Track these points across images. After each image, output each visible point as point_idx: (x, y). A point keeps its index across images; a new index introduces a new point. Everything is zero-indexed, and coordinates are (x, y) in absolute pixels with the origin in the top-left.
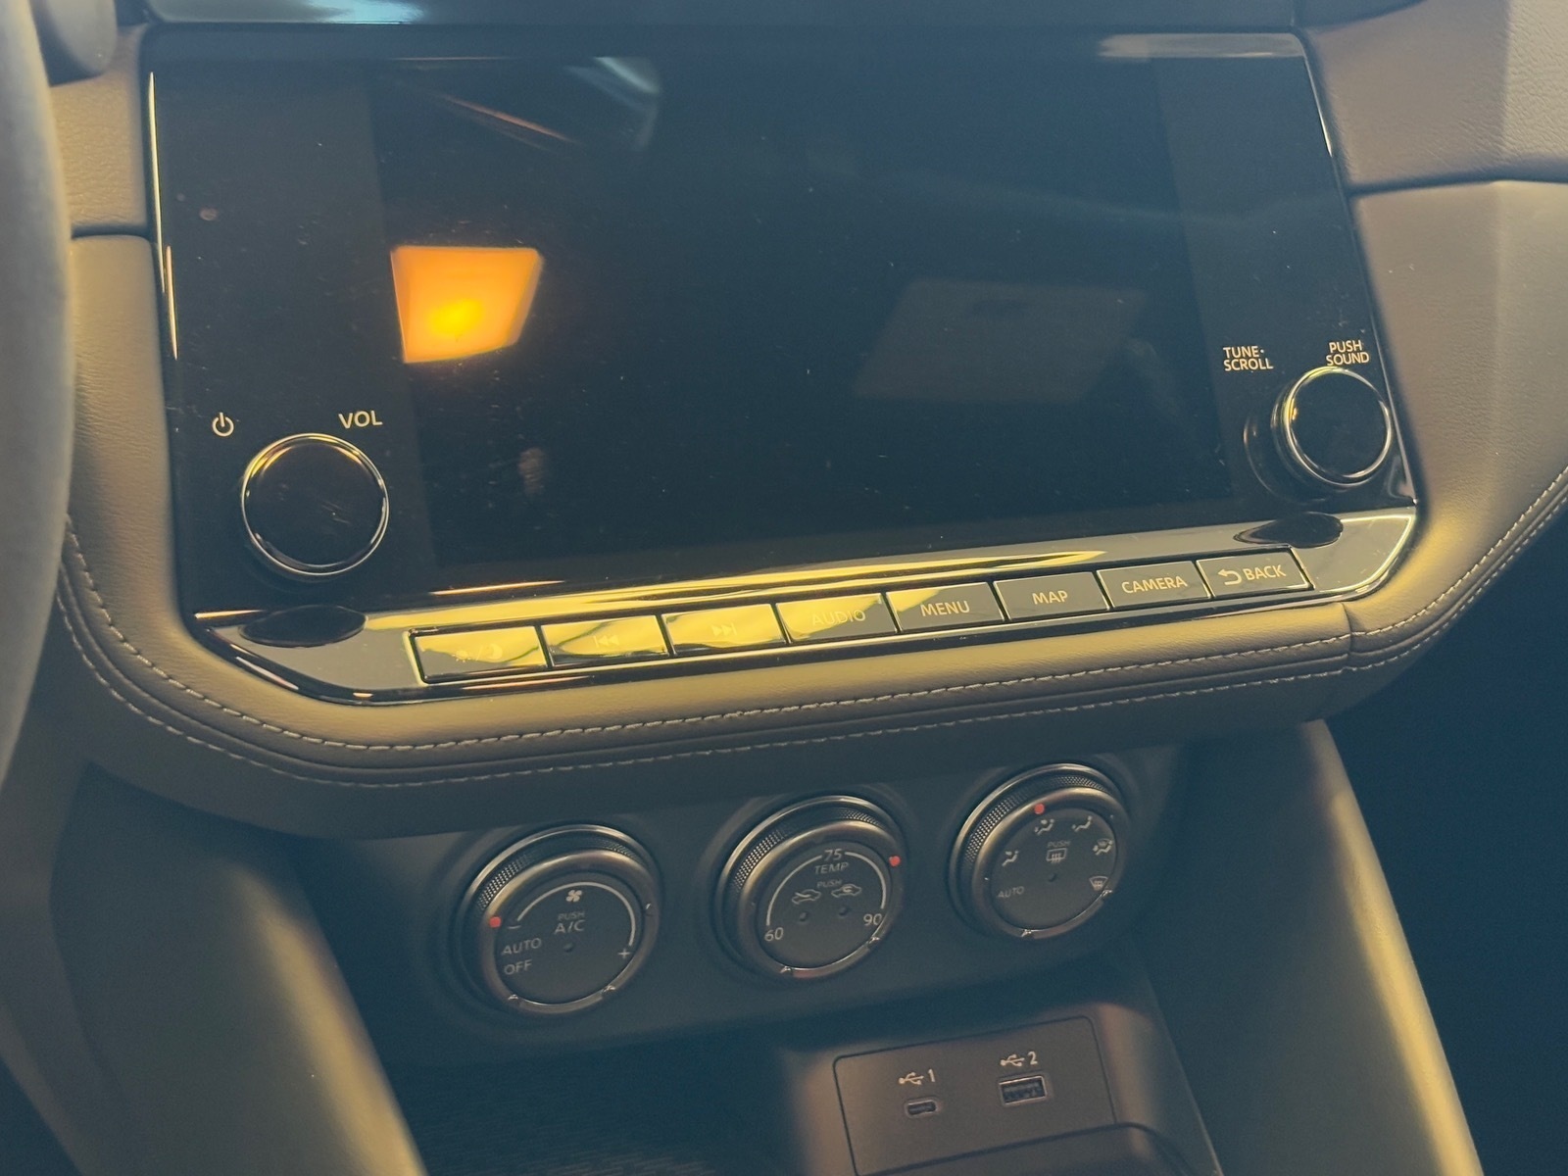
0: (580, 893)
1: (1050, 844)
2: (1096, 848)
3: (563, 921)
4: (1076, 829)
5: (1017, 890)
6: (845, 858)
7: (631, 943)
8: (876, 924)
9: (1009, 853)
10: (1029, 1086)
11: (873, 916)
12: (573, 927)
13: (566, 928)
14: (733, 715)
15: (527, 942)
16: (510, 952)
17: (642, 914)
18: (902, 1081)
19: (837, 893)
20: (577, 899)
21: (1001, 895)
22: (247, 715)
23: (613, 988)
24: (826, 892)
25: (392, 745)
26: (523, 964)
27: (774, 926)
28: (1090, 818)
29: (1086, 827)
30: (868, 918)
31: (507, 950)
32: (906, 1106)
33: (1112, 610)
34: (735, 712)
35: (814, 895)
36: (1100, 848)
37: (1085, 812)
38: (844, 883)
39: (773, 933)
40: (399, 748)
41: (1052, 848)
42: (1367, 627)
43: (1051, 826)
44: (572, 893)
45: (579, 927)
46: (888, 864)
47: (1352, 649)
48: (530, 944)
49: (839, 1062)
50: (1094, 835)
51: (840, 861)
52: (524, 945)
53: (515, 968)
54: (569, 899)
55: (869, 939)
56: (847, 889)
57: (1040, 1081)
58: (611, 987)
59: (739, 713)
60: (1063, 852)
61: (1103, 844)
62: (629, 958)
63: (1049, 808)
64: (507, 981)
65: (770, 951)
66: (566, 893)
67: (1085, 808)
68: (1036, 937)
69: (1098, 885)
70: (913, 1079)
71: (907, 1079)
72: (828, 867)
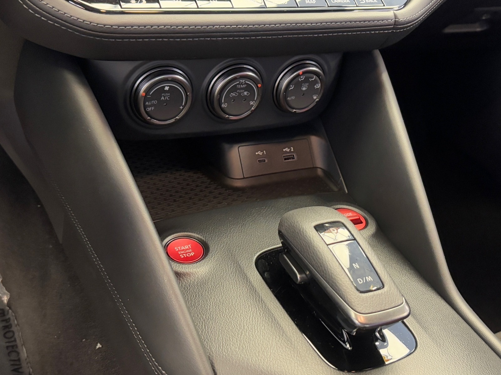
0: (168, 87)
1: (303, 84)
2: (315, 86)
3: (163, 96)
4: (310, 80)
5: (293, 98)
6: (246, 83)
7: (183, 104)
8: (254, 104)
9: (291, 86)
10: (291, 156)
11: (253, 102)
12: (166, 98)
13: (164, 98)
14: (217, 27)
15: (153, 101)
16: (148, 104)
17: (187, 96)
18: (257, 153)
19: (243, 94)
20: (168, 89)
21: (288, 99)
22: (66, 14)
23: (178, 118)
24: (240, 93)
25: (112, 26)
26: (152, 108)
27: (225, 102)
28: (314, 77)
29: (313, 79)
30: (251, 102)
31: (147, 103)
32: (258, 160)
33: (328, 7)
34: (217, 26)
35: (236, 94)
36: (316, 86)
37: (314, 75)
38: (245, 91)
39: (224, 105)
40: (114, 27)
41: (303, 85)
42: (399, 18)
43: (304, 78)
44: (166, 87)
45: (168, 98)
46: (257, 86)
47: (395, 25)
48: (154, 102)
49: (239, 148)
50: (315, 82)
51: (244, 84)
52: (152, 102)
53: (149, 109)
54: (165, 89)
55: (251, 109)
56: (245, 93)
57: (294, 155)
58: (177, 117)
59: (218, 26)
60: (306, 87)
61: (317, 85)
62: (183, 109)
63: (304, 73)
64: (146, 112)
65: (223, 110)
66: (164, 87)
67: (314, 74)
68: (297, 112)
69: (315, 98)
70: (260, 153)
71: (258, 153)
72: (241, 86)
